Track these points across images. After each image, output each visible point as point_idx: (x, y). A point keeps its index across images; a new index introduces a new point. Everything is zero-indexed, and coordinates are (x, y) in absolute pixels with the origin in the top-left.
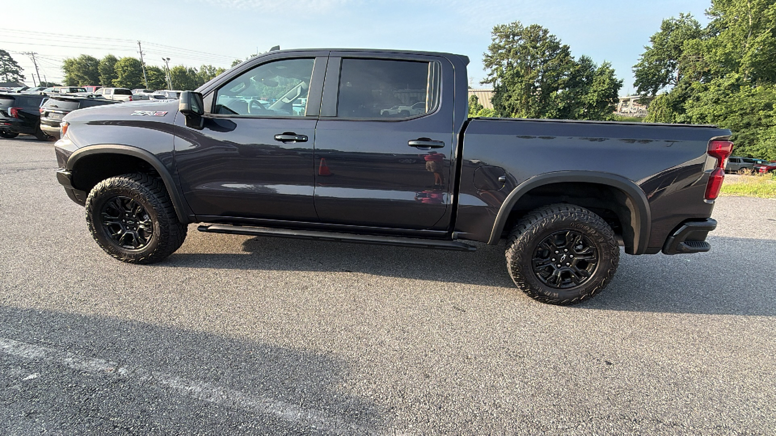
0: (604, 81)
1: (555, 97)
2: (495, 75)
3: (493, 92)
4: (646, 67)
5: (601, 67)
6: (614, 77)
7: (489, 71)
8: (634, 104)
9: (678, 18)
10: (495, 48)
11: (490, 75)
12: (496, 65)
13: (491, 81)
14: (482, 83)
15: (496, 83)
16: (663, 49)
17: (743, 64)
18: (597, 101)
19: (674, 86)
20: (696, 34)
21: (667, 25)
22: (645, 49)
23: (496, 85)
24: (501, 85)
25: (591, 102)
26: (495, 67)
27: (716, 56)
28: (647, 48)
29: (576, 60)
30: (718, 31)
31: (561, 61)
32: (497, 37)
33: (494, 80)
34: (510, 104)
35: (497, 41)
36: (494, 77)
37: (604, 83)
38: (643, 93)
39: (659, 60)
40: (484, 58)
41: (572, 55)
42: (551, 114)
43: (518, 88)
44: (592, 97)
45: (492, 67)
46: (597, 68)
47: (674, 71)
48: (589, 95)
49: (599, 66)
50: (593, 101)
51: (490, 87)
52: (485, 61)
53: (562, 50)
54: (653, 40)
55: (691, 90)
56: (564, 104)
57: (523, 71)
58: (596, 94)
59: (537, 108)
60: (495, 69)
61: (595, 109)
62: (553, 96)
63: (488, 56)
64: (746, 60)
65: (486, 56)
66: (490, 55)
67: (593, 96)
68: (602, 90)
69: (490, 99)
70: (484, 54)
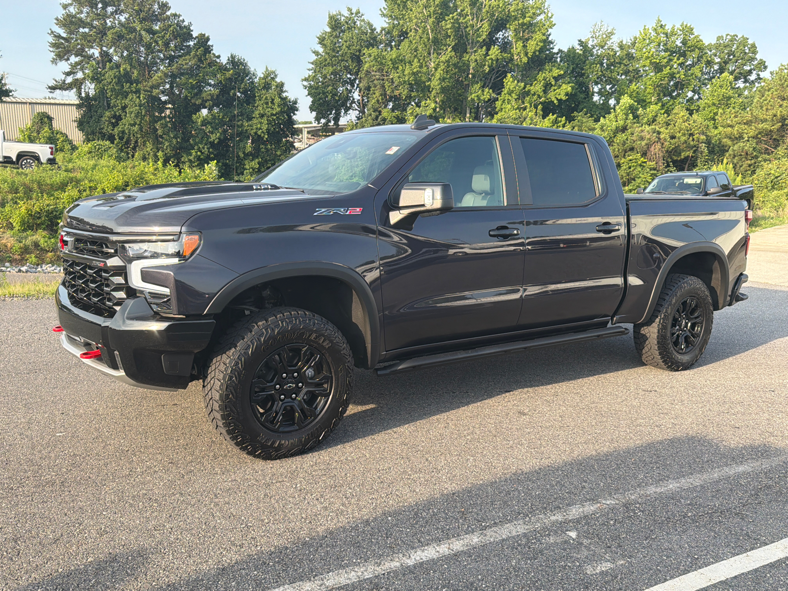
0: (273, 100)
1: (202, 122)
2: (80, 75)
3: (77, 106)
4: (320, 82)
5: (262, 76)
6: (284, 95)
7: (64, 66)
8: (308, 138)
9: (346, 13)
10: (72, 23)
11: (66, 74)
12: (76, 55)
13: (69, 87)
14: (54, 88)
15: (83, 90)
16: (337, 57)
17: (433, 89)
18: (268, 130)
19: (358, 112)
20: (373, 42)
21: (335, 21)
22: (314, 54)
23: (83, 95)
24: (92, 93)
25: (259, 132)
26: (74, 59)
27: (404, 75)
28: (316, 53)
29: (224, 60)
30: (393, 40)
31: (200, 60)
33: (77, 85)
34: (123, 132)
35: (72, 10)
36: (76, 77)
37: (272, 102)
38: (323, 121)
39: (334, 73)
40: (52, 41)
41: (215, 51)
42: (201, 152)
43: (133, 104)
44: (259, 125)
45: (69, 59)
46: (258, 78)
47: (353, 91)
48: (255, 121)
49: (260, 74)
50: (263, 132)
51: (71, 97)
52: (55, 45)
53: (198, 42)
54: (322, 41)
55: (383, 120)
56: (218, 134)
57: (136, 72)
58: (265, 121)
59: (174, 141)
60: (77, 64)
61: (266, 145)
62: (199, 121)
63: (59, 37)
64: (435, 83)
65: (55, 36)
66: (64, 35)
67: (261, 123)
68: (272, 115)
69: (75, 121)
70: (50, 32)
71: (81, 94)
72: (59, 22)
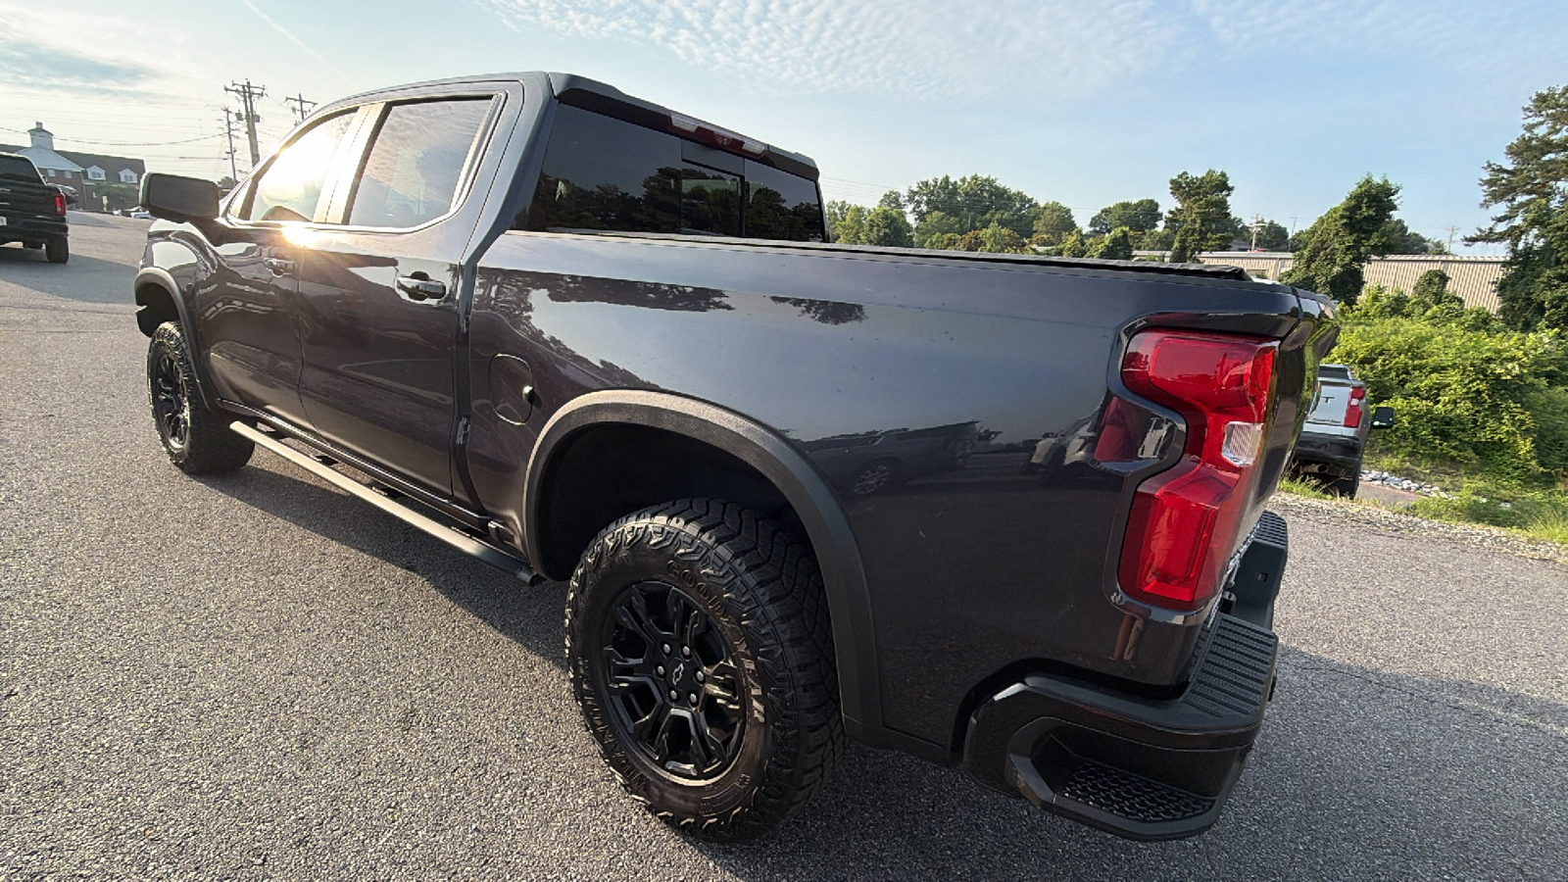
2: (1518, 221)
3: (1504, 264)
7: (1500, 209)
10: (1529, 148)
11: (1500, 220)
12: (1528, 192)
13: (1501, 237)
14: (1474, 240)
15: (1521, 242)
23: (1520, 248)
24: (1537, 246)
26: (1522, 198)
32: (1541, 119)
33: (1514, 234)
35: (1541, 131)
36: (1515, 224)
40: (1487, 177)
45: (1514, 199)
51: (1501, 251)
52: (1490, 183)
60: (1522, 205)
63: (1501, 170)
65: (1493, 170)
66: (1510, 167)
69: (1493, 283)
70: (1486, 165)
71: (1517, 245)
72: (1512, 151)
